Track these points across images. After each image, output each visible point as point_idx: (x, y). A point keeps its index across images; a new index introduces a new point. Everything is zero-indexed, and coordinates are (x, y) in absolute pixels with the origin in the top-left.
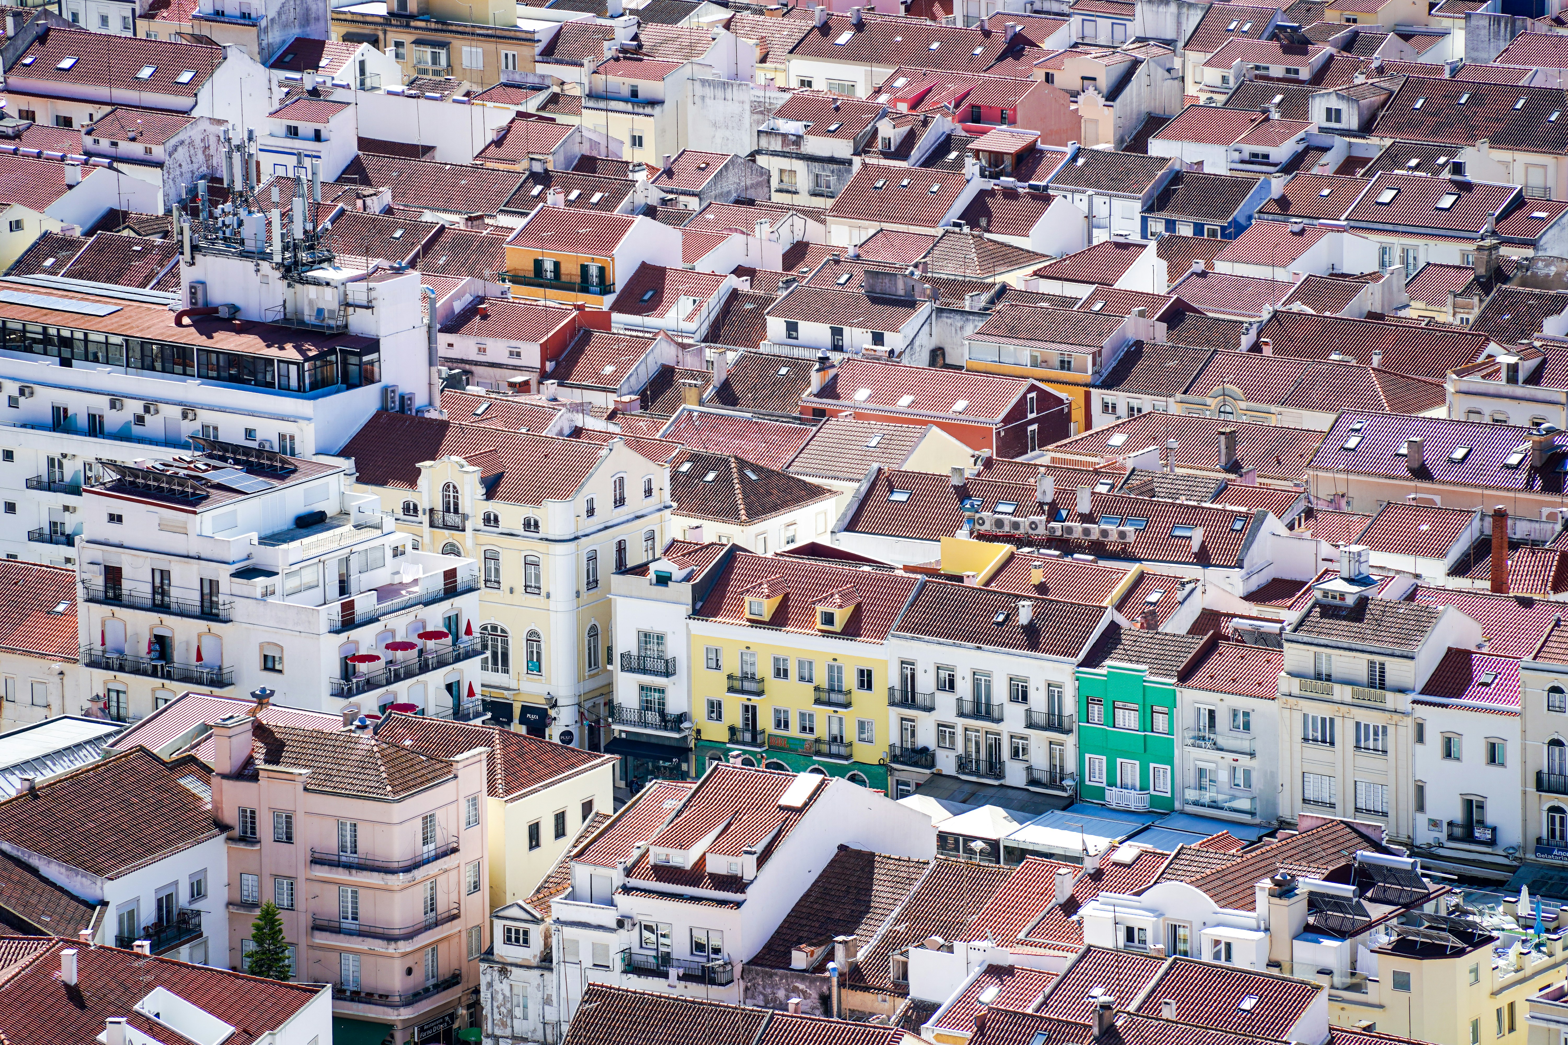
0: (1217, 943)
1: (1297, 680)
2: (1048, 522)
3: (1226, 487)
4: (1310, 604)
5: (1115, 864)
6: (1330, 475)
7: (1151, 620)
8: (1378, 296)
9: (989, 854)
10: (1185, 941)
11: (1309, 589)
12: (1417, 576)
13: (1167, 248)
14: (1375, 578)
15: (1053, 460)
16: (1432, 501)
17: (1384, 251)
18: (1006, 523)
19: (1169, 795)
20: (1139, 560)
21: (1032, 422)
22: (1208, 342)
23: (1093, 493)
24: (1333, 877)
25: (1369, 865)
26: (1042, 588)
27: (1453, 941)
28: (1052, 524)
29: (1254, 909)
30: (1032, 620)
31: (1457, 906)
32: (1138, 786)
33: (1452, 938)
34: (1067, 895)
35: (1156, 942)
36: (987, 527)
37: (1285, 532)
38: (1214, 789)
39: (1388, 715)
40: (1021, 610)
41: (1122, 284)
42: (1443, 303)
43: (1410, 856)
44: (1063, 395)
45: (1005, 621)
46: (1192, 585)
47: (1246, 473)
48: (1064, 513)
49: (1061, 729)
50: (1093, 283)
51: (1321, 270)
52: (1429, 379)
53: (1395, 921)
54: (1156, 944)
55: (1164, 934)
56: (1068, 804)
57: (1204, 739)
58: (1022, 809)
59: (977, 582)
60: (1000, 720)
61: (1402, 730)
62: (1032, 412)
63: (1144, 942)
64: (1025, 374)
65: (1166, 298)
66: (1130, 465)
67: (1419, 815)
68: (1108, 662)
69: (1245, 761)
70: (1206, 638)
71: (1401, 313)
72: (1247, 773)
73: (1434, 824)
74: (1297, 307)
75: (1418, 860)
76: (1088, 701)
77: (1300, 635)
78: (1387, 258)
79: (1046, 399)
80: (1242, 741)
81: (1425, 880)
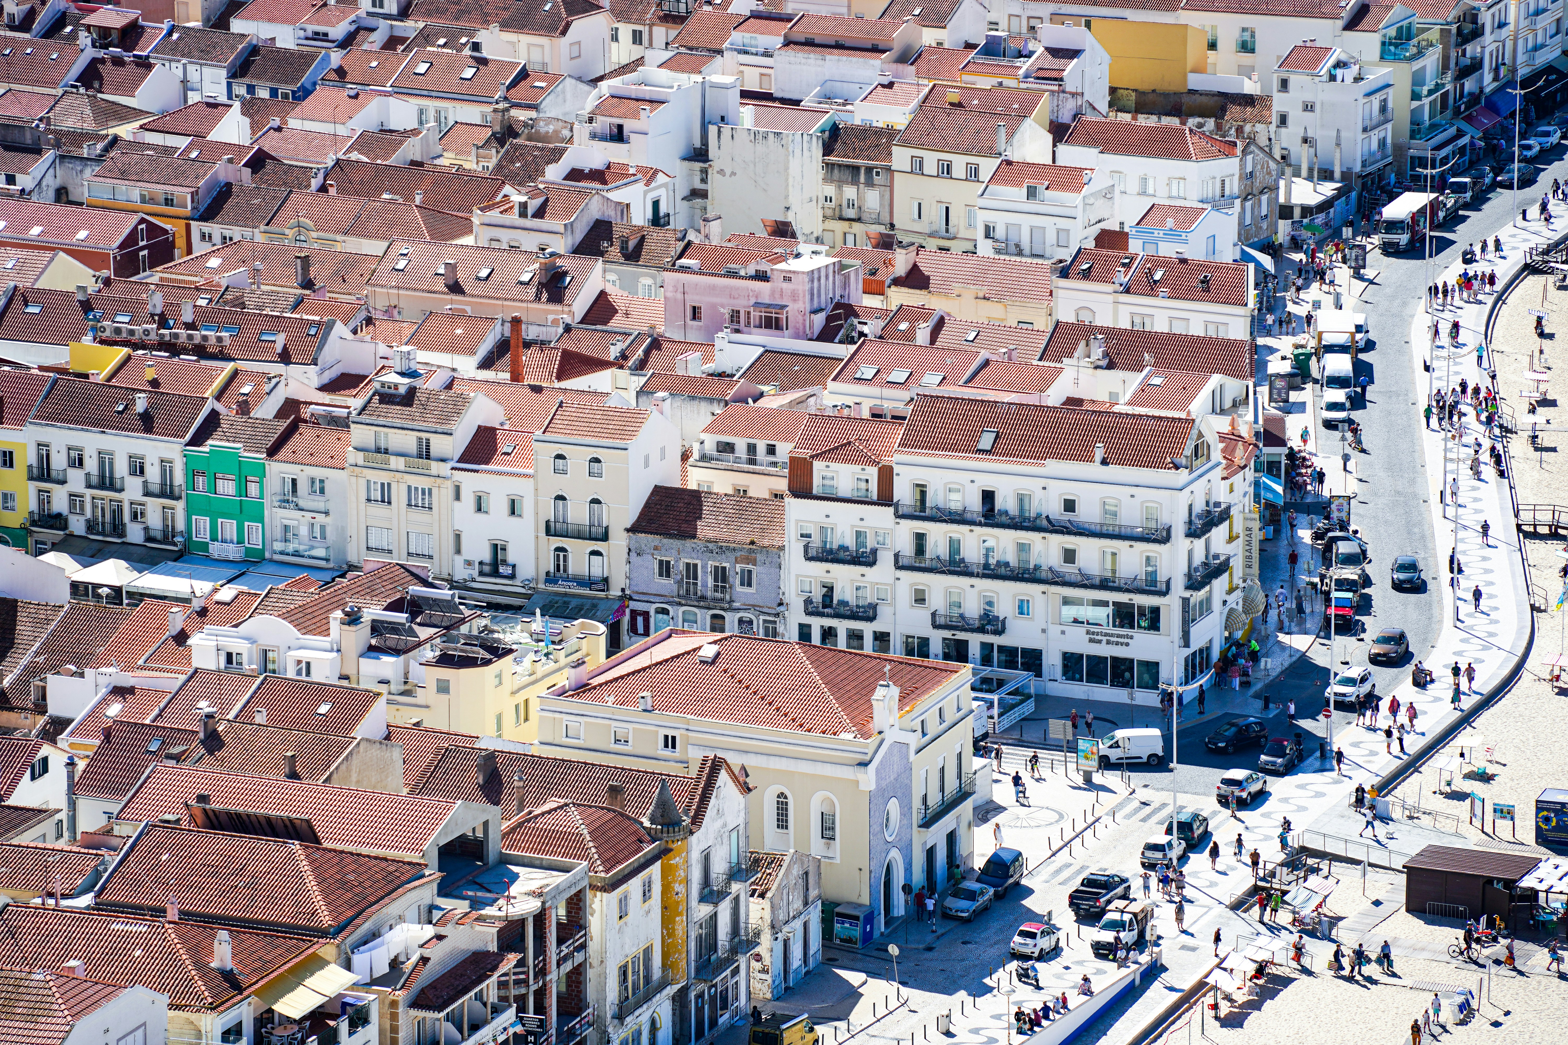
0: (299, 662)
1: (362, 454)
2: (158, 329)
3: (302, 301)
4: (371, 393)
5: (217, 603)
6: (385, 290)
7: (244, 408)
8: (418, 148)
9: (114, 598)
10: (274, 662)
11: (370, 381)
12: (454, 370)
13: (250, 108)
14: (422, 372)
15: (161, 279)
16: (465, 311)
17: (421, 112)
18: (124, 330)
19: (260, 547)
20: (234, 360)
21: (143, 248)
22: (285, 184)
23: (195, 306)
24: (390, 608)
25: (419, 597)
26: (154, 383)
27: (483, 654)
28: (162, 331)
29: (329, 635)
30: (147, 409)
31: (486, 626)
32: (235, 540)
33: (482, 651)
34: (178, 629)
35: (250, 664)
36: (108, 333)
37: (350, 336)
38: (296, 541)
39: (432, 479)
40: (137, 401)
41: (215, 135)
42: (469, 153)
43: (450, 589)
44: (168, 227)
45: (124, 410)
46: (277, 379)
47: (319, 289)
48: (171, 322)
49: (172, 496)
50: (189, 135)
51: (373, 127)
52: (460, 214)
53: (438, 640)
54: (250, 665)
55: (257, 657)
56: (178, 556)
57: (288, 501)
58: (140, 561)
59: (101, 378)
60: (121, 490)
61: (443, 491)
62: (142, 240)
63: (241, 664)
64: (136, 209)
65: (250, 148)
66: (224, 283)
67: (457, 557)
68: (210, 442)
69: (320, 518)
70: (288, 421)
71: (436, 162)
72: (323, 528)
73: (469, 563)
74: (354, 156)
75: (456, 592)
76: (193, 474)
77: (363, 418)
78: (424, 117)
79: (153, 230)
80: (319, 503)
81: (461, 607)
